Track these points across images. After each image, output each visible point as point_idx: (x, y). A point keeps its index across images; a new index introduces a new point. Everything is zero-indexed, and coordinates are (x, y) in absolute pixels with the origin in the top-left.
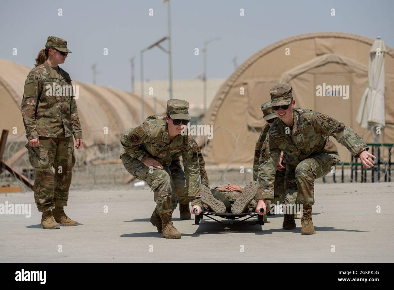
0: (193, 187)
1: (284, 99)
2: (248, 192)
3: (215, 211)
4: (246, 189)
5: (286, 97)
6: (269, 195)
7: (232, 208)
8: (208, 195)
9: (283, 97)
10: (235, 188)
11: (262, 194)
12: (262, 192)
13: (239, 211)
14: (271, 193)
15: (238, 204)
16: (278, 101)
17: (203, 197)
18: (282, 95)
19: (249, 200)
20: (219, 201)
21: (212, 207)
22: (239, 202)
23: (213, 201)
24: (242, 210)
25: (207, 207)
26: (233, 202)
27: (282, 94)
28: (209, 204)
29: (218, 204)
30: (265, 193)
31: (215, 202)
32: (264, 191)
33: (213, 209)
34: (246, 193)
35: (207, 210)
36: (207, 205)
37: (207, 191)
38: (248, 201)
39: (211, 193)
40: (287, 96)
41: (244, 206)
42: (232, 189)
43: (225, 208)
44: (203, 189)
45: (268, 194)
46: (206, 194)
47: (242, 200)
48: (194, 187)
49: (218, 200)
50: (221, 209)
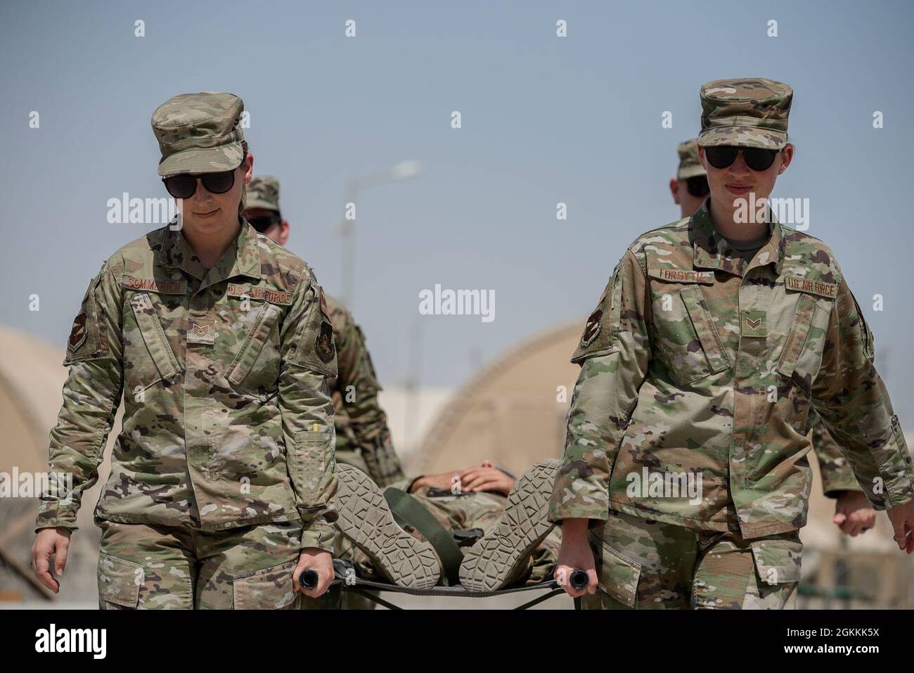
0: (319, 466)
1: (761, 126)
2: (527, 503)
3: (395, 576)
4: (523, 494)
5: (771, 121)
6: (589, 504)
7: (461, 566)
8: (373, 508)
9: (760, 116)
10: (488, 478)
11: (566, 499)
12: (566, 490)
13: (491, 581)
14: (597, 495)
15: (487, 553)
16: (735, 128)
17: (351, 516)
18: (754, 110)
19: (534, 537)
20: (413, 539)
21: (384, 561)
22: (493, 544)
23: (392, 537)
24: (503, 576)
25: (364, 558)
26: (470, 542)
27: (757, 105)
28: (373, 548)
29: (410, 552)
30: (574, 497)
31: (398, 541)
32: (570, 487)
33: (389, 569)
34: (521, 507)
35: (366, 571)
36: (365, 550)
37: (369, 496)
38: (528, 542)
39: (385, 504)
40: (776, 117)
41: (512, 561)
42: (476, 482)
43: (436, 566)
44: (354, 484)
45: (586, 499)
46: (366, 505)
47: (505, 537)
48: (322, 468)
49: (411, 531)
50: (419, 572)
